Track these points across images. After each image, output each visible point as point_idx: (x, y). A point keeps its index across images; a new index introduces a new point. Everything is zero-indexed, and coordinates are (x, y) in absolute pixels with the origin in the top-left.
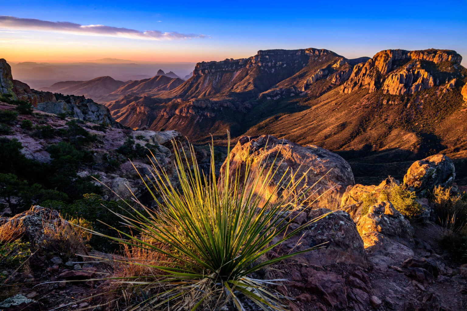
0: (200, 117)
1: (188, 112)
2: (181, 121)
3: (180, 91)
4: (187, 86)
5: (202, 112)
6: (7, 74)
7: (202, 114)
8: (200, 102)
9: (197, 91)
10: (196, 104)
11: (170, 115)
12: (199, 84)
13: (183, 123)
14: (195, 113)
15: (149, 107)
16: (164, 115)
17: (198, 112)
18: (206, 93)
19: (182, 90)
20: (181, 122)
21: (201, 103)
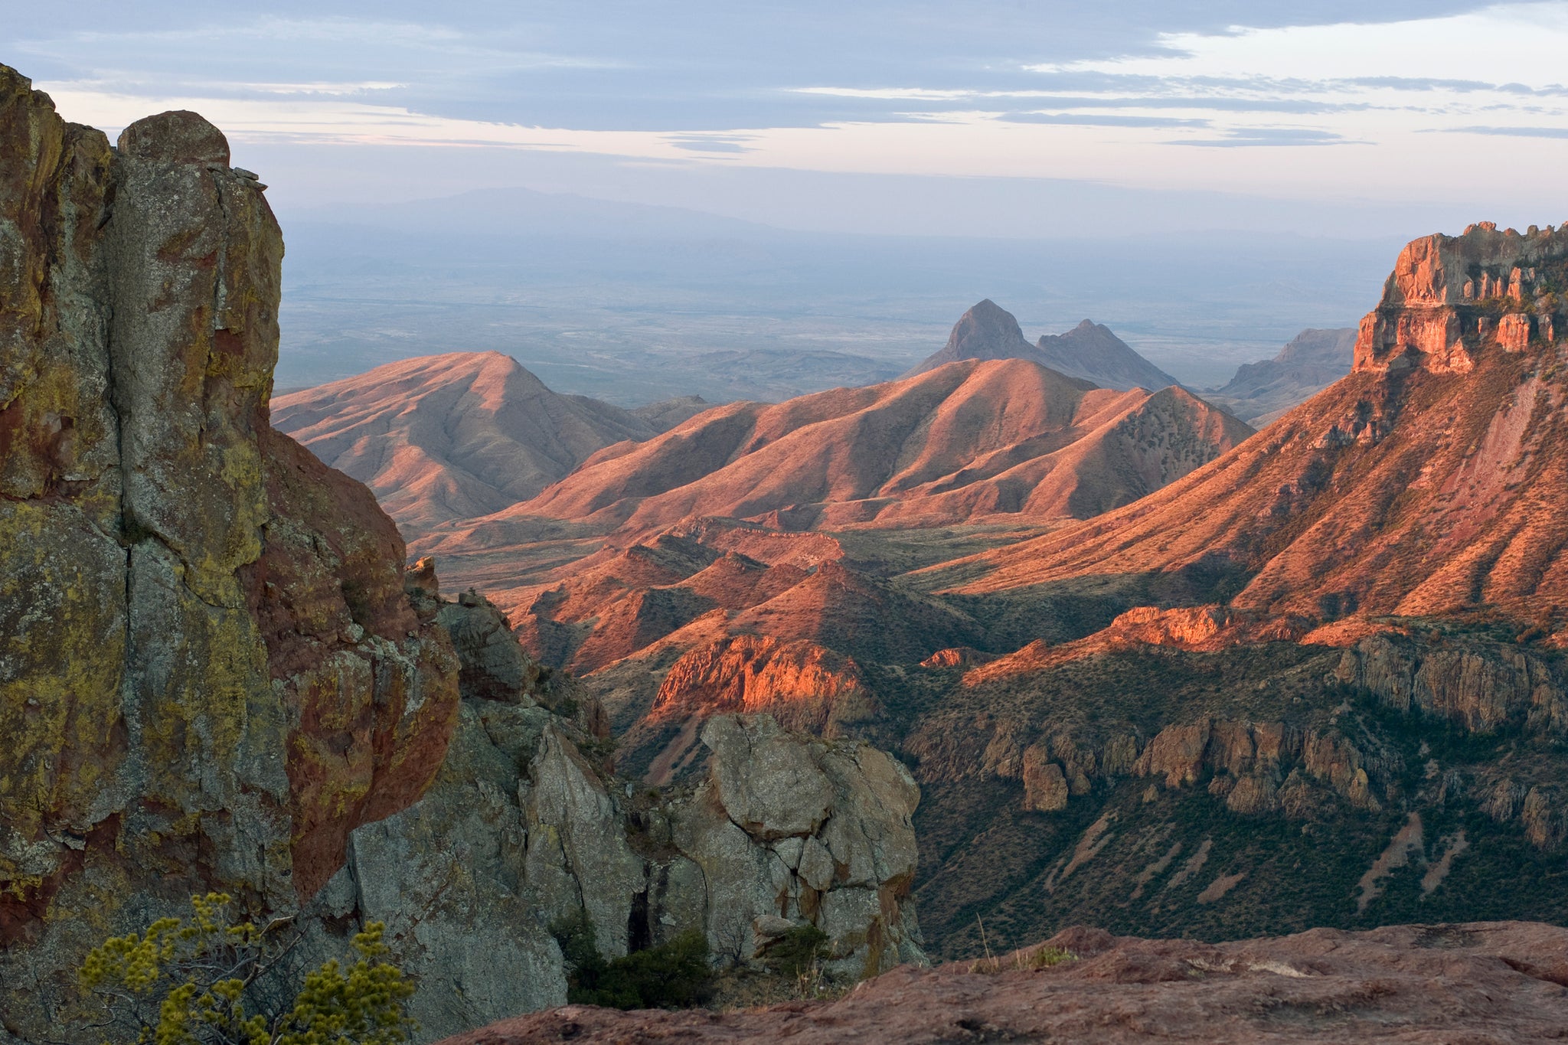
0: (1436, 825)
1: (1291, 760)
2: (1197, 861)
3: (1199, 531)
4: (1284, 477)
5: (1453, 775)
6: (229, 341)
7: (1451, 803)
8: (1433, 665)
9: (1395, 537)
10: (1392, 683)
11: (1082, 784)
12: (1411, 466)
13: (1223, 884)
14: (1375, 783)
15: (870, 680)
16: (1014, 784)
17: (1411, 780)
18: (1485, 565)
19: (1218, 515)
20: (1206, 877)
21: (1452, 675)
